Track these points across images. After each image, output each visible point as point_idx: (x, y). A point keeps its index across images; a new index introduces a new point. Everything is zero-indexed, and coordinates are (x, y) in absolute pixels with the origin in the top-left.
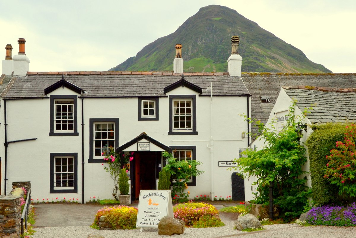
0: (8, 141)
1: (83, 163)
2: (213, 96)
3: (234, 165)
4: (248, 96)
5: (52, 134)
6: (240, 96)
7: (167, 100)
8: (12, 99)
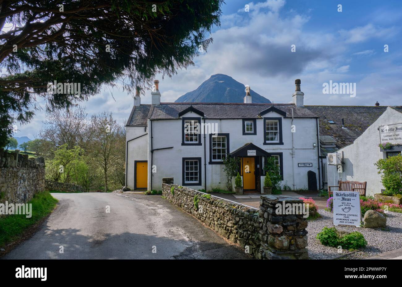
0: (153, 149)
1: (205, 165)
2: (294, 118)
3: (309, 166)
4: (316, 118)
5: (183, 144)
6: (311, 118)
7: (262, 121)
8: (156, 120)
